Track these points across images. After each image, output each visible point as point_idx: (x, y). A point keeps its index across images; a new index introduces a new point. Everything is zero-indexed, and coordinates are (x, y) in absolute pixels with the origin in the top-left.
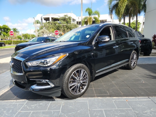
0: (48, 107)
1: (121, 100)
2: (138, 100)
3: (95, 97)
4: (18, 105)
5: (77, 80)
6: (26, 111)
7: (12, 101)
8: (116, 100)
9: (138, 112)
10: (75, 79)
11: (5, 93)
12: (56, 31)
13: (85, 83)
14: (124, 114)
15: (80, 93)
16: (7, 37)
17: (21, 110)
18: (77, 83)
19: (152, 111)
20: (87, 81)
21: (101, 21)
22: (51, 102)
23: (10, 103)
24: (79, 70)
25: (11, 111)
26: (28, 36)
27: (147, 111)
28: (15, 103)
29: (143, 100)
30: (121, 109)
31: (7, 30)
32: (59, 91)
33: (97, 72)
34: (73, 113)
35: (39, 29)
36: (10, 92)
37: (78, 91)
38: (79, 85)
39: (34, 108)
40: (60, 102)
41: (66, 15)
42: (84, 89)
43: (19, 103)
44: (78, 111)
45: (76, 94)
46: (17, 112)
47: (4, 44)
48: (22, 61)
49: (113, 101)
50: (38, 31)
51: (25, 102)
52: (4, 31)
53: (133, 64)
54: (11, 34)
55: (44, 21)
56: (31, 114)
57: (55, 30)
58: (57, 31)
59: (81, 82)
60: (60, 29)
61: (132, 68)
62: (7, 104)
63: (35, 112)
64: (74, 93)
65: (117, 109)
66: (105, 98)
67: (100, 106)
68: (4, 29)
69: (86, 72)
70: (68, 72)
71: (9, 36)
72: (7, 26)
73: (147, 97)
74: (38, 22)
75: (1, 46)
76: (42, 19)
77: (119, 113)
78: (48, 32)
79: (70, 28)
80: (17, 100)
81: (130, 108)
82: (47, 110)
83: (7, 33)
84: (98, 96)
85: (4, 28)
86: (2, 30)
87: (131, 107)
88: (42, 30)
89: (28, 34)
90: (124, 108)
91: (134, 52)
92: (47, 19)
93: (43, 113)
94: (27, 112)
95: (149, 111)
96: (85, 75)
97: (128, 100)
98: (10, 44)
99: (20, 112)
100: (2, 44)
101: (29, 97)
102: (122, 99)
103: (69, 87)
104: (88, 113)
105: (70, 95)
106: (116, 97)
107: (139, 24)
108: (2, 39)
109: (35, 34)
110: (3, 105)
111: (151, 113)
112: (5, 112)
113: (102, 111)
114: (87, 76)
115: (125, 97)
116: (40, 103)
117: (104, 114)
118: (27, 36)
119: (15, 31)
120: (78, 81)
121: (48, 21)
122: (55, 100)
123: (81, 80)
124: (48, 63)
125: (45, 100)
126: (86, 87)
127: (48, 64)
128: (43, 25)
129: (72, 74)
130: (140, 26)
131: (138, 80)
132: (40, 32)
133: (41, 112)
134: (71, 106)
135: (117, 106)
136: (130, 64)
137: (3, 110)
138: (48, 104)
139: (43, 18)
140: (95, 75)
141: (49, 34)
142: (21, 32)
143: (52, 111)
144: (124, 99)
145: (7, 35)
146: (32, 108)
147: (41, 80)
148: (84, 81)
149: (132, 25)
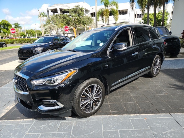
0: (58, 128)
1: (139, 118)
2: (158, 118)
3: (110, 114)
4: (25, 125)
5: (89, 97)
6: (34, 134)
7: (19, 120)
8: (134, 118)
9: (156, 133)
10: (87, 96)
11: (10, 111)
12: (65, 27)
13: (99, 99)
14: (141, 135)
15: (93, 111)
16: (7, 34)
17: (29, 132)
18: (90, 100)
19: (172, 131)
20: (101, 96)
21: (121, 11)
22: (61, 121)
23: (16, 123)
24: (91, 86)
25: (18, 133)
26: (33, 33)
27: (166, 131)
28: (22, 123)
29: (164, 118)
30: (138, 129)
31: (8, 27)
32: (70, 111)
33: (112, 85)
34: (85, 135)
35: (45, 23)
36: (16, 109)
37: (91, 109)
38: (92, 102)
39: (42, 129)
40: (71, 121)
41: (77, 5)
42: (98, 106)
43: (26, 123)
44: (91, 132)
45: (89, 112)
46: (25, 134)
47: (5, 44)
48: (26, 79)
49: (130, 119)
50: (45, 26)
51: (33, 122)
52: (4, 28)
53: (155, 71)
54: (13, 32)
55: (51, 14)
56: (39, 137)
57: (65, 24)
58: (67, 27)
59: (94, 98)
60: (71, 23)
61: (154, 75)
62: (13, 125)
63: (44, 134)
64: (87, 111)
65: (134, 129)
66: (121, 115)
67: (115, 126)
68: (3, 25)
69: (99, 87)
70: (79, 89)
71: (10, 33)
72: (7, 22)
73: (169, 114)
74: (43, 15)
75: (2, 47)
76: (48, 11)
77: (136, 134)
78: (56, 27)
79: (83, 22)
80: (24, 120)
81: (148, 128)
82: (57, 131)
83: (7, 29)
84: (113, 114)
85: (3, 23)
86: (2, 26)
87: (150, 126)
88: (49, 26)
89: (32, 30)
90: (142, 128)
91: (158, 57)
92: (54, 11)
93: (53, 135)
94: (36, 135)
95: (169, 131)
96: (98, 90)
97: (146, 118)
98: (12, 43)
99: (27, 135)
100: (2, 44)
101: (37, 116)
102: (140, 116)
103: (80, 105)
104: (102, 134)
105: (82, 114)
106: (134, 115)
107: (167, 14)
108: (2, 38)
109: (41, 30)
110: (9, 125)
111: (171, 134)
112: (11, 134)
113: (117, 132)
114: (101, 91)
115: (144, 115)
116: (50, 123)
117: (120, 136)
118: (31, 33)
119: (16, 26)
120: (91, 97)
121: (56, 14)
122: (65, 119)
123: (94, 96)
124: (56, 81)
125: (55, 119)
126: (100, 103)
127: (55, 83)
128: (50, 18)
129: (84, 91)
130: (167, 16)
131: (161, 91)
132: (47, 28)
133: (50, 134)
134: (83, 127)
135: (134, 126)
136: (152, 71)
137: (9, 132)
138: (58, 124)
139: (50, 9)
140: (111, 88)
141: (58, 30)
142: (25, 28)
143: (62, 133)
144: (142, 117)
145: (7, 32)
146: (40, 129)
147: (49, 101)
148: (97, 97)
149: (158, 16)
